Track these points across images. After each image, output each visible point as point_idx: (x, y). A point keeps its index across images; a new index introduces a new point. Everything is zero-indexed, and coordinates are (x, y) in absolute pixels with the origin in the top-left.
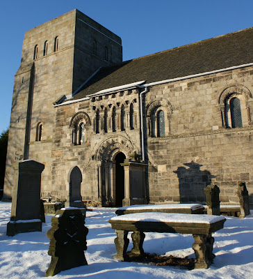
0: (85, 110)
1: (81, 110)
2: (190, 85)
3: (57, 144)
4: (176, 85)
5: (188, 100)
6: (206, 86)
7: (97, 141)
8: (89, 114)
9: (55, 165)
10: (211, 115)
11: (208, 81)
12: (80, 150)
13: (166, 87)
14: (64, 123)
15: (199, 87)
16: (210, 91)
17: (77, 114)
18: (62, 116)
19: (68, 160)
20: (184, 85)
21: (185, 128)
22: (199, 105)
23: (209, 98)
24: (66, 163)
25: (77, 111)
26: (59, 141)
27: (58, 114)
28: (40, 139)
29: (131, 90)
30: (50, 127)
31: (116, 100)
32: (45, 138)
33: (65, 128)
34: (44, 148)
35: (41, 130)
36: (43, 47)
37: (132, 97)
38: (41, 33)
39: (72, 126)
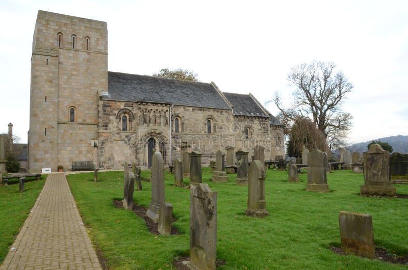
0: (130, 108)
1: (126, 108)
2: (193, 109)
3: (105, 128)
4: (187, 108)
5: (192, 117)
6: (200, 112)
7: (143, 130)
8: (133, 112)
9: (103, 143)
10: (201, 126)
11: (201, 110)
12: (127, 134)
13: (182, 107)
14: (111, 113)
15: (197, 112)
16: (202, 115)
17: (123, 109)
18: (109, 108)
19: (117, 140)
20: (191, 109)
21: (190, 130)
22: (197, 120)
23: (201, 118)
24: (115, 142)
25: (122, 107)
26: (106, 126)
27: (104, 106)
28: (72, 120)
29: (166, 105)
30: (85, 112)
31: (156, 107)
32: (80, 121)
33: (112, 118)
34: (80, 129)
35: (72, 112)
36: (70, 39)
37: (165, 108)
38: (66, 24)
39: (118, 117)
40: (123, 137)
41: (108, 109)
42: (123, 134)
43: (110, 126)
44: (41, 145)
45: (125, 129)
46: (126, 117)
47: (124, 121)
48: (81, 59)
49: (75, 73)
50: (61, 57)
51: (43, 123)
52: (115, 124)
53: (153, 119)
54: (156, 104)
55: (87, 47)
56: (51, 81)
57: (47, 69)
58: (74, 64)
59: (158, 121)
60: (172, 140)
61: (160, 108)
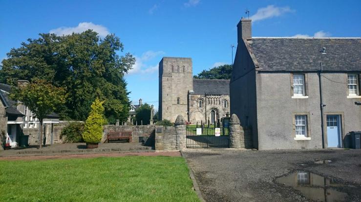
1: (201, 97)
8: (204, 99)
13: (228, 96)
14: (194, 100)
17: (199, 98)
24: (196, 112)
26: (192, 106)
27: (191, 97)
28: (178, 103)
29: (219, 95)
30: (184, 100)
31: (214, 96)
32: (181, 103)
33: (195, 102)
34: (181, 107)
35: (178, 100)
36: (177, 68)
37: (219, 97)
38: (174, 62)
39: (197, 102)
40: (200, 110)
41: (193, 98)
42: (200, 109)
43: (194, 105)
44: (166, 114)
45: (200, 106)
46: (201, 102)
47: (200, 103)
48: (181, 77)
49: (179, 83)
50: (173, 76)
51: (167, 105)
52: (196, 104)
53: (213, 101)
54: (215, 95)
55: (184, 71)
56: (169, 87)
57: (168, 82)
58: (178, 79)
59: (216, 102)
60: (222, 111)
61: (217, 97)
